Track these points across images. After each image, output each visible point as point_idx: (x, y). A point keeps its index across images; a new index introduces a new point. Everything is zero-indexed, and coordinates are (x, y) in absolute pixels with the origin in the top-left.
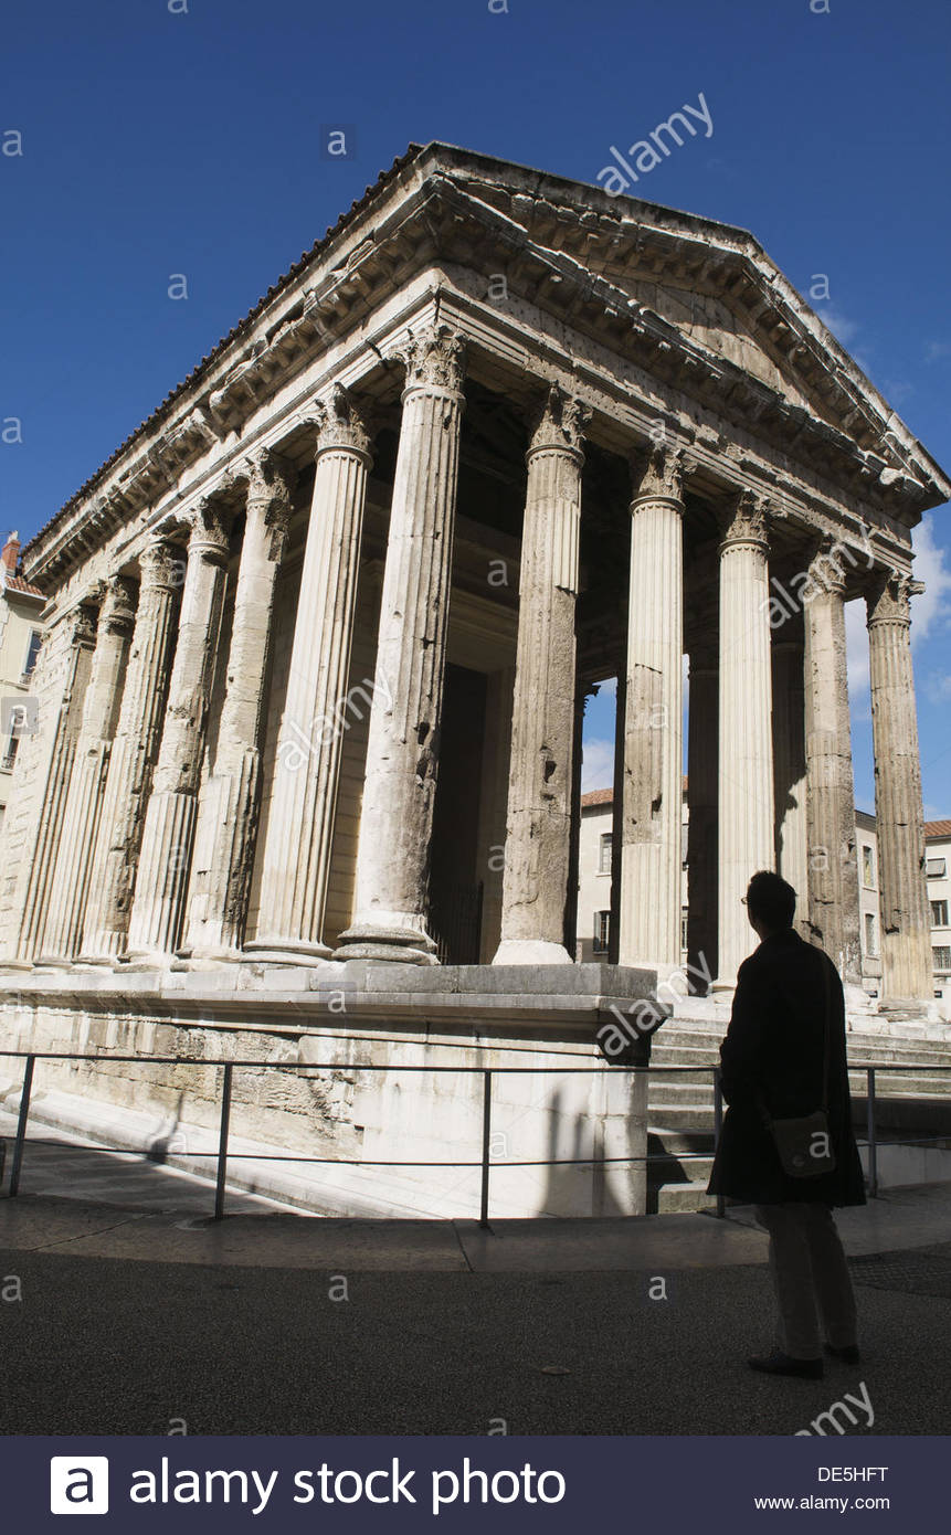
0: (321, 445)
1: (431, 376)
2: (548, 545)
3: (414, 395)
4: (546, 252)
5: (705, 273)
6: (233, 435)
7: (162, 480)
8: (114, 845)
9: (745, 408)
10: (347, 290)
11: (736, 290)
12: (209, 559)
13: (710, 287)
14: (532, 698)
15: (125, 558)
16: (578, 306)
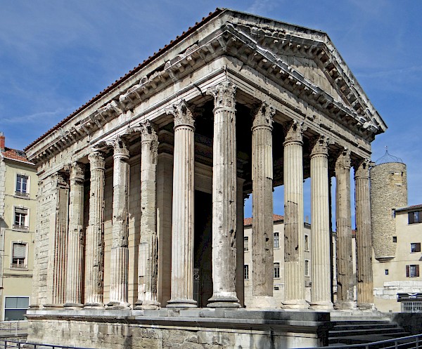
0: (176, 124)
1: (226, 103)
2: (263, 163)
3: (220, 110)
4: (261, 50)
5: (310, 51)
6: (129, 113)
7: (95, 126)
9: (322, 103)
10: (185, 63)
11: (320, 56)
12: (123, 160)
13: (311, 55)
14: (260, 217)
15: (81, 155)
16: (271, 70)
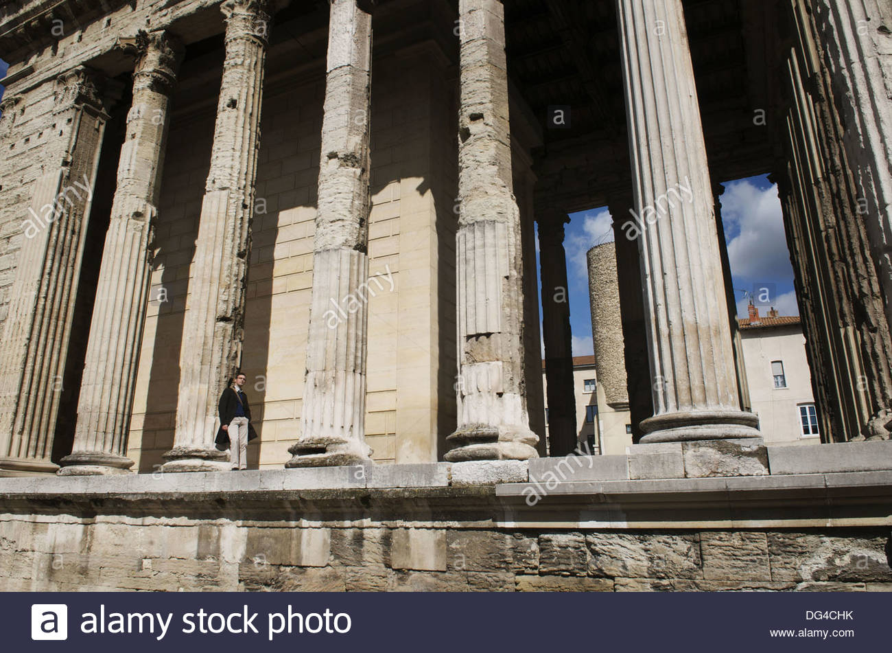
8: (220, 313)
